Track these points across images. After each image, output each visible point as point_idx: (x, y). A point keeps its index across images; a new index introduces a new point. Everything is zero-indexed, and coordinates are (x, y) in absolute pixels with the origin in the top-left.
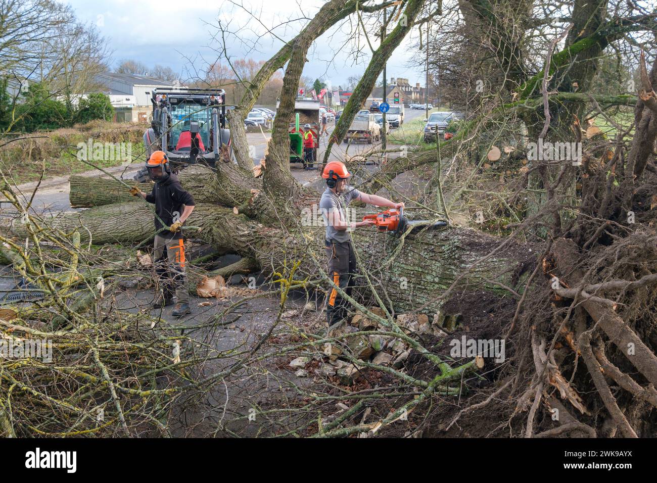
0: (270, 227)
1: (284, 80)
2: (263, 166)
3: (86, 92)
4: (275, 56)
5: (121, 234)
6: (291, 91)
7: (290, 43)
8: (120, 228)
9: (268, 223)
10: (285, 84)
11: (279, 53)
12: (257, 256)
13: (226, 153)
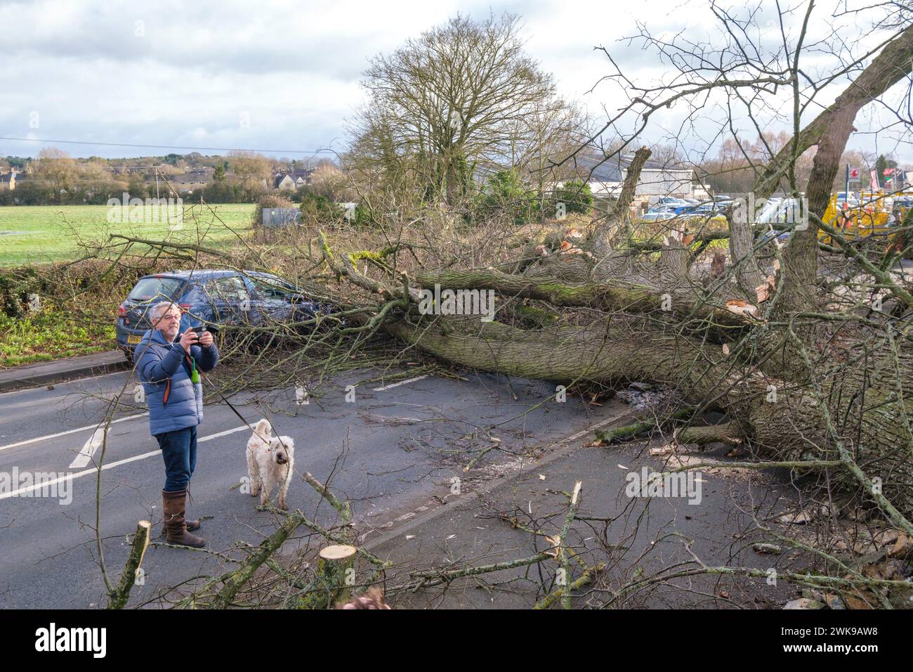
0: (775, 377)
1: (815, 160)
2: (770, 286)
3: (562, 180)
4: (807, 128)
5: (570, 369)
6: (825, 177)
7: (831, 107)
8: (570, 360)
9: (774, 371)
10: (815, 166)
11: (813, 123)
12: (751, 419)
13: (719, 266)
